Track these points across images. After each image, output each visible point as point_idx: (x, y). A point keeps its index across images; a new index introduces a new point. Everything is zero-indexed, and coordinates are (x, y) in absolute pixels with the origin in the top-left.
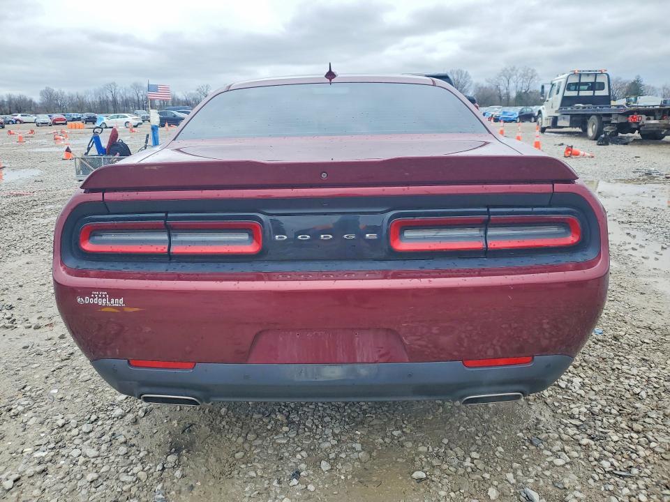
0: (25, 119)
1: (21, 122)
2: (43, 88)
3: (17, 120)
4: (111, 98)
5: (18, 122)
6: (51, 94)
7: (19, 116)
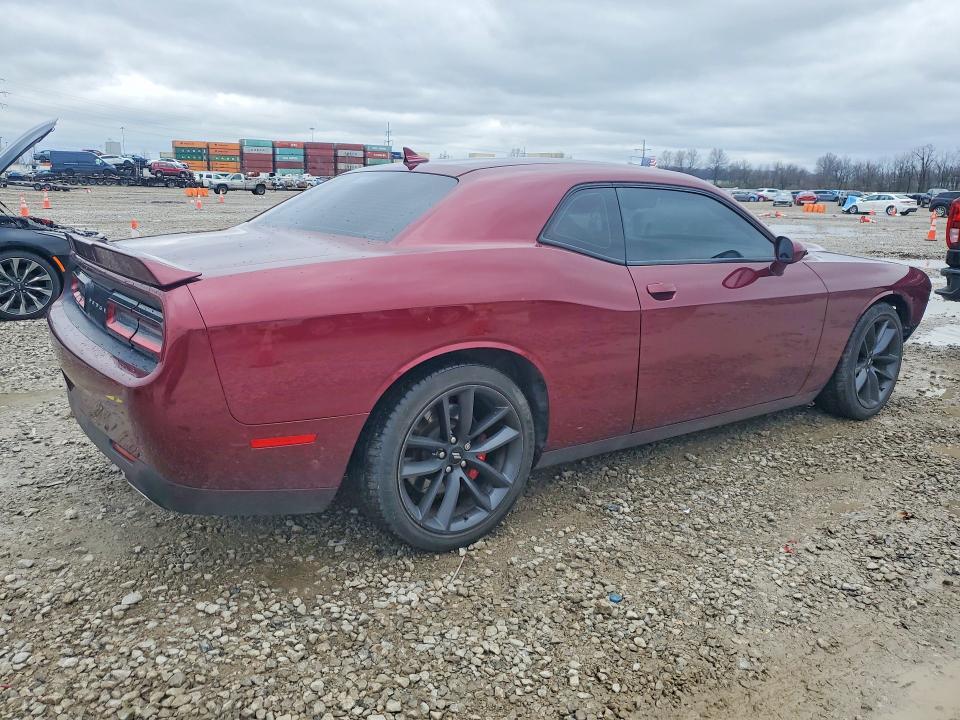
0: (770, 195)
1: (765, 199)
2: (823, 154)
3: (760, 197)
4: (919, 168)
5: (762, 199)
6: (831, 162)
7: (765, 192)
